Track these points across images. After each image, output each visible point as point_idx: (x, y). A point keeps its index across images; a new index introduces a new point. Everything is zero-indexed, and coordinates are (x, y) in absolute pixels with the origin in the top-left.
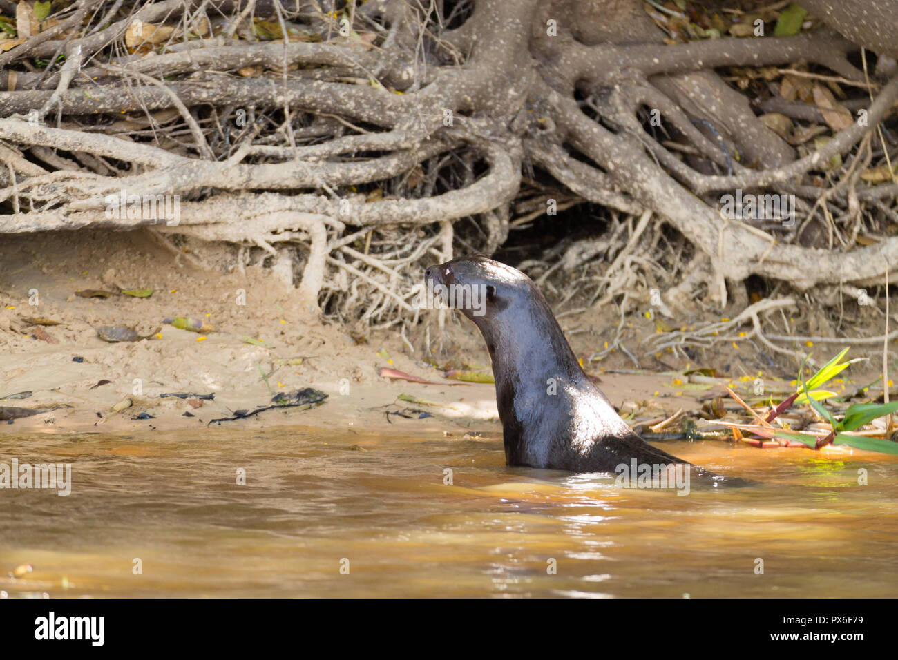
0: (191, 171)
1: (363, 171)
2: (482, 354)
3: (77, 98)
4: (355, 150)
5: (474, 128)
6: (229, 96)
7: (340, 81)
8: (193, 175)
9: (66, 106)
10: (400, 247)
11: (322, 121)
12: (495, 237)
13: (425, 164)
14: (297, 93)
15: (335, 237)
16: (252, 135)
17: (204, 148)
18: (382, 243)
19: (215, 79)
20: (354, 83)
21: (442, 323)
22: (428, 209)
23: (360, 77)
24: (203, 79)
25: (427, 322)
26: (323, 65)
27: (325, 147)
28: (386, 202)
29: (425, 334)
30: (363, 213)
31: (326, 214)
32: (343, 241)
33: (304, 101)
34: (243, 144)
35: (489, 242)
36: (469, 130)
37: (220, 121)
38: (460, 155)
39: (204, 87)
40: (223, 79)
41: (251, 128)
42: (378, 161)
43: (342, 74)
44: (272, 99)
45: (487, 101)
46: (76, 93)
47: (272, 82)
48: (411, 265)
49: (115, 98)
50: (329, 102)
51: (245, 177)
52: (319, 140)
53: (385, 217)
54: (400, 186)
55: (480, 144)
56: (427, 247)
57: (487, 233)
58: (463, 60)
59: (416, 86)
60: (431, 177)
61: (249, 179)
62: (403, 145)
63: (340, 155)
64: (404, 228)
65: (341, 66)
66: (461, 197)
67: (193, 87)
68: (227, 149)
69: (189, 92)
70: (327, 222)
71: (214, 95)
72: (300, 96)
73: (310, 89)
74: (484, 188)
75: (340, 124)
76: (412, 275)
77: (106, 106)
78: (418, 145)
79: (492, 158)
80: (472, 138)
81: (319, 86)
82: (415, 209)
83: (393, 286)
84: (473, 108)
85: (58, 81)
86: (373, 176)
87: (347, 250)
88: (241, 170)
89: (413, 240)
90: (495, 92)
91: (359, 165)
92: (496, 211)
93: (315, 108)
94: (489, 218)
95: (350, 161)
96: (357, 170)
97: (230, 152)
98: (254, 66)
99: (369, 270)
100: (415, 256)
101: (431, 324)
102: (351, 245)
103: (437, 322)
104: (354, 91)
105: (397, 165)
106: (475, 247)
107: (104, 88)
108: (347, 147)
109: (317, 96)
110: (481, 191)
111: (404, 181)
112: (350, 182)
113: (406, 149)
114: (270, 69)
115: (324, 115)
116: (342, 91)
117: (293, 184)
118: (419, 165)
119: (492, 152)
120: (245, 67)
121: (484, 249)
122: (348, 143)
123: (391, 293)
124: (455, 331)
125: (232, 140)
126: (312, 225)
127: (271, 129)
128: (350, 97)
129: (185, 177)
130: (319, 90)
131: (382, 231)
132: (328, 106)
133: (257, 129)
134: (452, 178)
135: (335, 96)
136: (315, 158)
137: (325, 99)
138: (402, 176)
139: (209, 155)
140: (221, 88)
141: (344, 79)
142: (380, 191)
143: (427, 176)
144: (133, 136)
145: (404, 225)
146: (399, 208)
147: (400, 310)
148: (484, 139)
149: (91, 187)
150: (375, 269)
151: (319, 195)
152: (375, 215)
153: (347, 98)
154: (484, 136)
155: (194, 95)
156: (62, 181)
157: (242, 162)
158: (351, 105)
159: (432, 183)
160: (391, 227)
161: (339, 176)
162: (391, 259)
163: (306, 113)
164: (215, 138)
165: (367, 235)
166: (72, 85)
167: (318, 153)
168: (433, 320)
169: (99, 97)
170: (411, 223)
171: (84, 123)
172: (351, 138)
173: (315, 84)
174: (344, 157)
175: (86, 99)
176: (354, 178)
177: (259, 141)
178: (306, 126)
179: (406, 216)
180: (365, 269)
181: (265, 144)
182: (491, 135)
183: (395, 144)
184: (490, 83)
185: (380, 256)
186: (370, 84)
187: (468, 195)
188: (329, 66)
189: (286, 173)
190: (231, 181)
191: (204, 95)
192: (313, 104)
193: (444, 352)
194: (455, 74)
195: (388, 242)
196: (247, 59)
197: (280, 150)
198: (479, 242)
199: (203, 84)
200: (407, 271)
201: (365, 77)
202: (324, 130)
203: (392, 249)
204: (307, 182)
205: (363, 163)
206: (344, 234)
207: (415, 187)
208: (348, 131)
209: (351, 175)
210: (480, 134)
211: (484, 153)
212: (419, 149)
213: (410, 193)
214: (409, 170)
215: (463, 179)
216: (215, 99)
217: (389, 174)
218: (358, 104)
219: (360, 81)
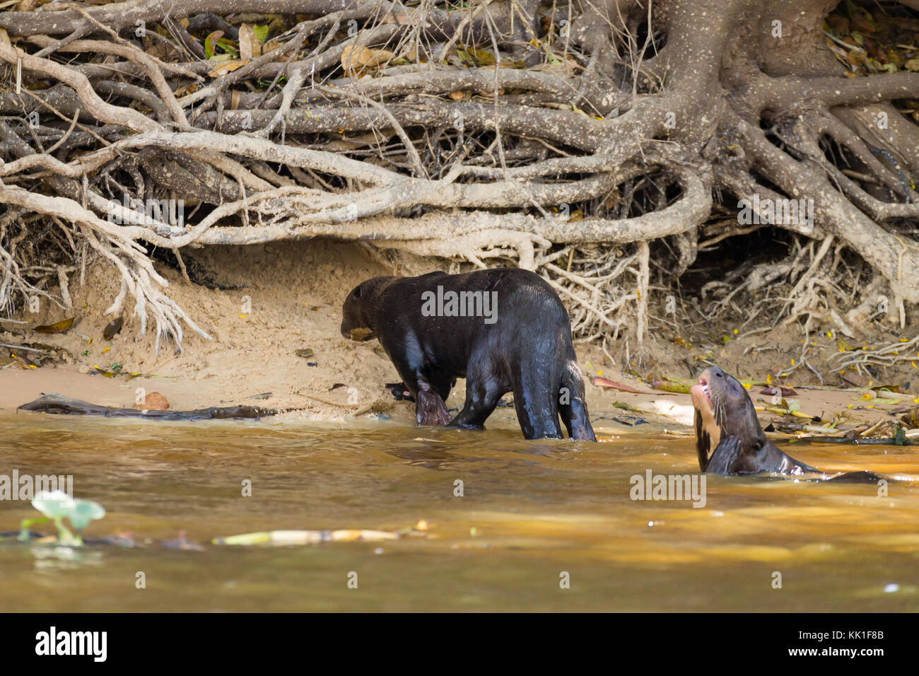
0: (410, 189)
1: (567, 192)
2: (677, 368)
3: (298, 118)
4: (560, 172)
5: (670, 152)
6: (440, 118)
7: (544, 107)
8: (412, 192)
9: (288, 125)
10: (600, 265)
11: (526, 144)
12: (686, 258)
13: (621, 187)
14: (505, 117)
15: (540, 254)
16: (462, 156)
17: (419, 167)
18: (583, 261)
19: (428, 102)
20: (557, 109)
21: (640, 338)
22: (627, 229)
23: (562, 103)
24: (416, 102)
25: (626, 336)
26: (528, 90)
27: (532, 169)
28: (587, 223)
29: (625, 348)
30: (568, 232)
31: (533, 232)
32: (548, 259)
33: (511, 124)
34: (454, 165)
35: (680, 263)
36: (664, 155)
37: (431, 141)
38: (653, 179)
39: (417, 110)
40: (435, 102)
41: (461, 149)
42: (581, 183)
43: (546, 100)
44: (481, 122)
45: (681, 128)
46: (298, 113)
47: (480, 106)
48: (611, 282)
49: (333, 119)
50: (535, 126)
51: (459, 195)
52: (524, 162)
53: (587, 236)
54: (599, 207)
55: (674, 169)
56: (625, 266)
57: (679, 254)
58: (657, 88)
59: (615, 111)
60: (627, 200)
61: (463, 198)
62: (604, 169)
63: (546, 177)
64: (603, 247)
65: (546, 92)
66: (659, 219)
67: (406, 109)
68: (438, 169)
69: (403, 114)
70: (535, 240)
71: (427, 118)
72: (507, 120)
73: (517, 113)
74: (680, 210)
75: (544, 147)
76: (611, 292)
77: (326, 126)
78: (617, 169)
79: (685, 182)
80: (667, 163)
81: (525, 110)
82: (616, 229)
83: (595, 302)
84: (668, 134)
85: (281, 101)
86: (576, 197)
87: (551, 266)
88: (455, 188)
89: (613, 258)
90: (689, 119)
91: (563, 186)
92: (686, 234)
93: (520, 132)
94: (679, 240)
95: (555, 183)
96: (561, 191)
97: (441, 172)
98: (464, 90)
99: (572, 286)
100: (615, 274)
101: (630, 339)
102: (554, 262)
103: (636, 337)
104: (558, 116)
105: (599, 187)
106: (666, 268)
107: (322, 109)
108: (553, 169)
109: (523, 120)
110: (677, 213)
111: (603, 203)
112: (554, 202)
113: (606, 172)
114: (479, 94)
115: (528, 138)
116: (546, 115)
117: (502, 203)
118: (617, 188)
119: (685, 176)
120: (456, 91)
121: (675, 270)
122: (554, 165)
123: (593, 308)
124: (652, 346)
125: (442, 160)
126: (520, 242)
127: (478, 151)
128: (554, 121)
129: (404, 194)
130: (525, 114)
131: (583, 250)
132: (533, 130)
133: (467, 150)
134: (645, 200)
135: (540, 120)
136: (522, 179)
137: (530, 123)
138: (600, 199)
139: (423, 174)
140: (434, 110)
141: (548, 104)
142: (580, 212)
143: (623, 199)
144: (348, 155)
145: (604, 245)
146: (601, 228)
147: (601, 324)
148: (677, 164)
149: (316, 202)
150: (577, 285)
151: (526, 215)
152: (578, 235)
153: (552, 122)
154: (677, 161)
155: (407, 116)
156: (288, 196)
157: (454, 182)
158: (555, 130)
159: (628, 205)
160: (592, 246)
161: (545, 197)
162: (591, 276)
163: (511, 136)
164: (427, 158)
165: (569, 253)
166: (294, 105)
167: (525, 174)
168: (632, 336)
169: (319, 117)
170: (611, 243)
171: (302, 142)
172: (557, 160)
173: (521, 109)
174: (550, 178)
175: (306, 119)
176: (558, 199)
177: (468, 162)
178: (511, 149)
179: (606, 236)
180: (568, 286)
181: (475, 164)
182: (684, 160)
183: (597, 167)
184: (684, 111)
185: (582, 273)
186: (573, 109)
187: (664, 217)
188: (534, 92)
189: (496, 192)
190: (446, 199)
191: (417, 117)
192: (519, 128)
193: (643, 366)
194: (652, 101)
195: (589, 260)
196: (458, 83)
197: (489, 171)
198: (669, 263)
199: (416, 106)
200: (607, 289)
201: (567, 103)
202: (528, 152)
203: (591, 267)
204: (516, 201)
205: (567, 185)
206: (549, 252)
207: (612, 208)
208: (551, 155)
209: (555, 196)
210: (674, 160)
211: (678, 177)
212: (619, 172)
213: (610, 214)
214: (608, 192)
215: (657, 202)
216: (427, 121)
217: (591, 196)
218: (562, 128)
219: (563, 106)
